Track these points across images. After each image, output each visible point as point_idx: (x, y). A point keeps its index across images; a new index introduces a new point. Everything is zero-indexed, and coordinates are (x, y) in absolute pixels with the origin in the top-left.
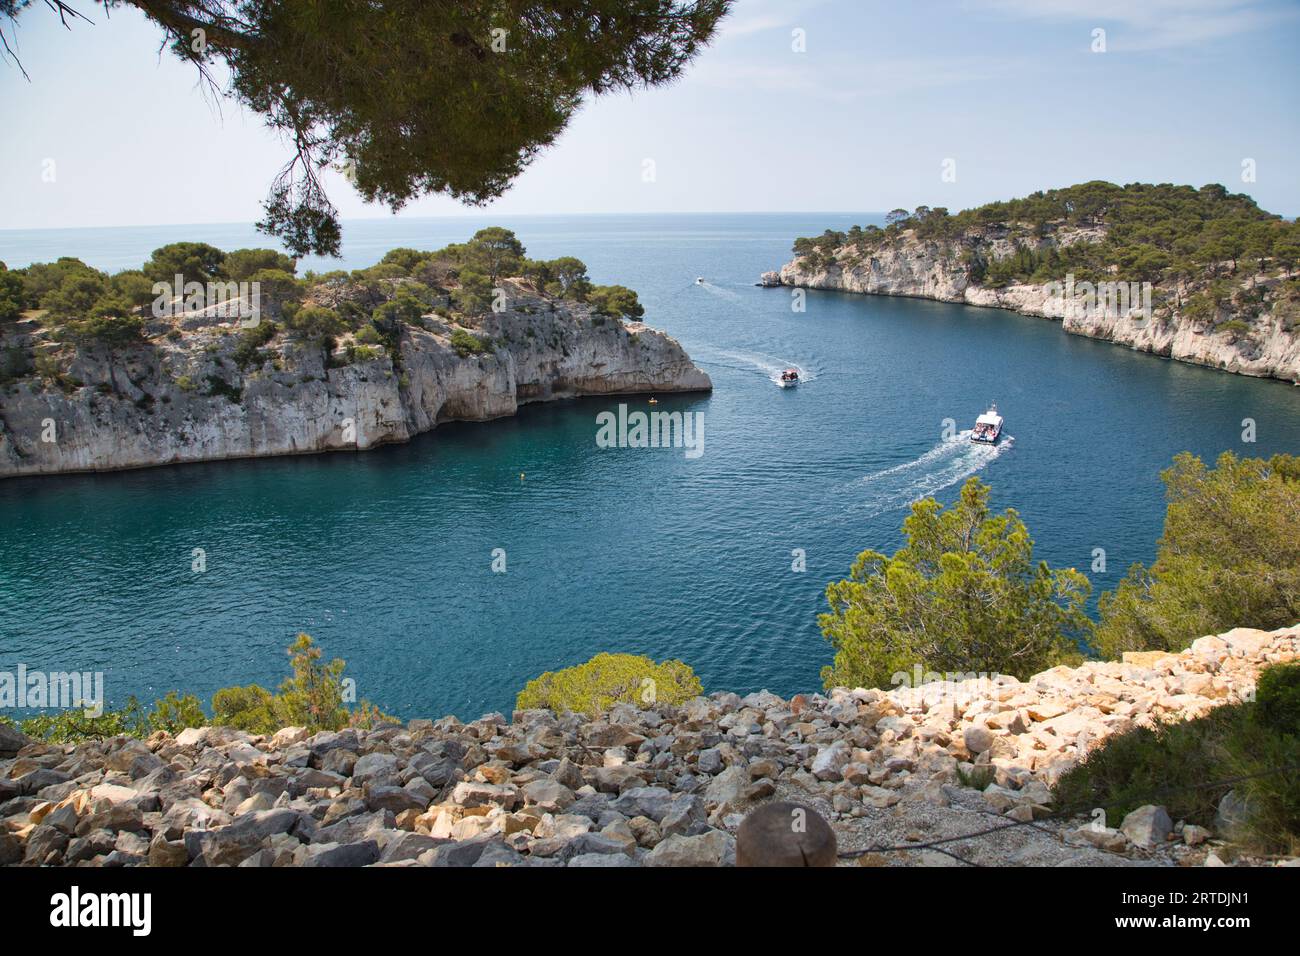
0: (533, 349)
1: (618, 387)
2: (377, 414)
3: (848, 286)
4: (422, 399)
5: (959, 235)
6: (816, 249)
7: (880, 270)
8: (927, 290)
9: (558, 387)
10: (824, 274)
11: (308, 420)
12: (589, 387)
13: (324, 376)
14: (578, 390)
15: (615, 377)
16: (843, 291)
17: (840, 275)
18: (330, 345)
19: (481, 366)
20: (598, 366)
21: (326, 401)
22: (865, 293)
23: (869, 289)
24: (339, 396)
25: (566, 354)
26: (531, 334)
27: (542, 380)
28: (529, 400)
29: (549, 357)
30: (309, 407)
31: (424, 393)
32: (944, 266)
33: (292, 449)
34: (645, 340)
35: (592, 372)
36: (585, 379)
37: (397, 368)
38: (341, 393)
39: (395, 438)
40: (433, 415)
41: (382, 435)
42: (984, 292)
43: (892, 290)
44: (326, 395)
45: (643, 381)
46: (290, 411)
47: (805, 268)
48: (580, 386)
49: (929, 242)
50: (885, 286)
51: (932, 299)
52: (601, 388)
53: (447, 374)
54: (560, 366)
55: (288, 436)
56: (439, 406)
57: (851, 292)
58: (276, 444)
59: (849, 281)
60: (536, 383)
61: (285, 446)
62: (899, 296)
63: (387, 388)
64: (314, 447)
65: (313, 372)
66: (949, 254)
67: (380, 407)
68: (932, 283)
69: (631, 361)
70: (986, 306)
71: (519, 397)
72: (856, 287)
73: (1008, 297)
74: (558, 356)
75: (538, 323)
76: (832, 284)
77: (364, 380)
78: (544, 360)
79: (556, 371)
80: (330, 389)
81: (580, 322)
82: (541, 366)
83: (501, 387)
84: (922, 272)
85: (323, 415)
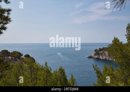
7: (105, 55)
10: (97, 56)
16: (100, 59)
22: (103, 59)
23: (104, 59)
43: (107, 59)
47: (95, 55)
50: (106, 58)
59: (101, 57)
62: (109, 60)
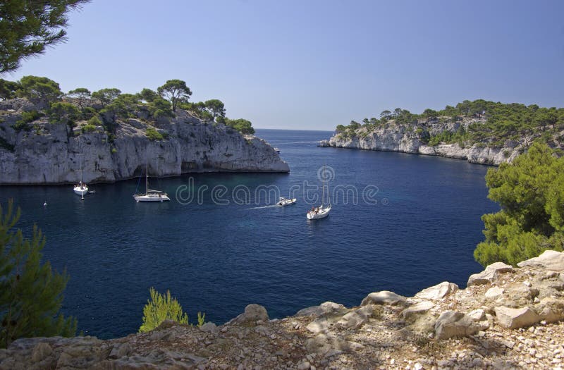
0: (193, 144)
1: (239, 167)
2: (96, 164)
3: (362, 147)
4: (126, 161)
5: (415, 122)
6: (347, 130)
7: (377, 138)
8: (401, 147)
9: (206, 166)
10: (350, 141)
11: (55, 165)
12: (223, 166)
13: (67, 141)
14: (217, 168)
15: (237, 162)
16: (360, 149)
17: (358, 141)
18: (72, 125)
19: (162, 147)
20: (229, 155)
21: (66, 154)
22: (370, 150)
23: (372, 148)
24: (74, 152)
25: (212, 149)
26: (192, 135)
27: (197, 160)
28: (190, 171)
29: (201, 149)
30: (56, 157)
31: (127, 158)
32: (408, 136)
33: (44, 181)
34: (255, 143)
35: (225, 159)
36: (221, 163)
37: (111, 141)
38: (75, 151)
39: (106, 179)
40: (132, 171)
41: (98, 176)
42: (427, 148)
43: (383, 148)
44: (67, 151)
45: (253, 165)
46: (44, 159)
47: (341, 139)
48: (219, 165)
49: (401, 125)
50: (380, 146)
51: (403, 152)
52: (229, 167)
53: (142, 149)
54: (207, 154)
55: (42, 173)
56: (136, 167)
57: (364, 149)
58: (34, 178)
59: (362, 144)
60: (194, 162)
61: (40, 179)
62: (387, 151)
63: (103, 149)
64: (57, 181)
65: (60, 138)
66: (411, 131)
67: (98, 160)
68: (402, 144)
69: (247, 154)
70: (429, 155)
71: (183, 168)
72: (366, 147)
73: (440, 150)
74: (207, 149)
75: (197, 131)
76: (354, 146)
77: (89, 144)
78: (199, 151)
79: (206, 157)
80: (69, 148)
81: (220, 132)
82: (198, 153)
83: (172, 159)
84: (398, 139)
85: (64, 162)
